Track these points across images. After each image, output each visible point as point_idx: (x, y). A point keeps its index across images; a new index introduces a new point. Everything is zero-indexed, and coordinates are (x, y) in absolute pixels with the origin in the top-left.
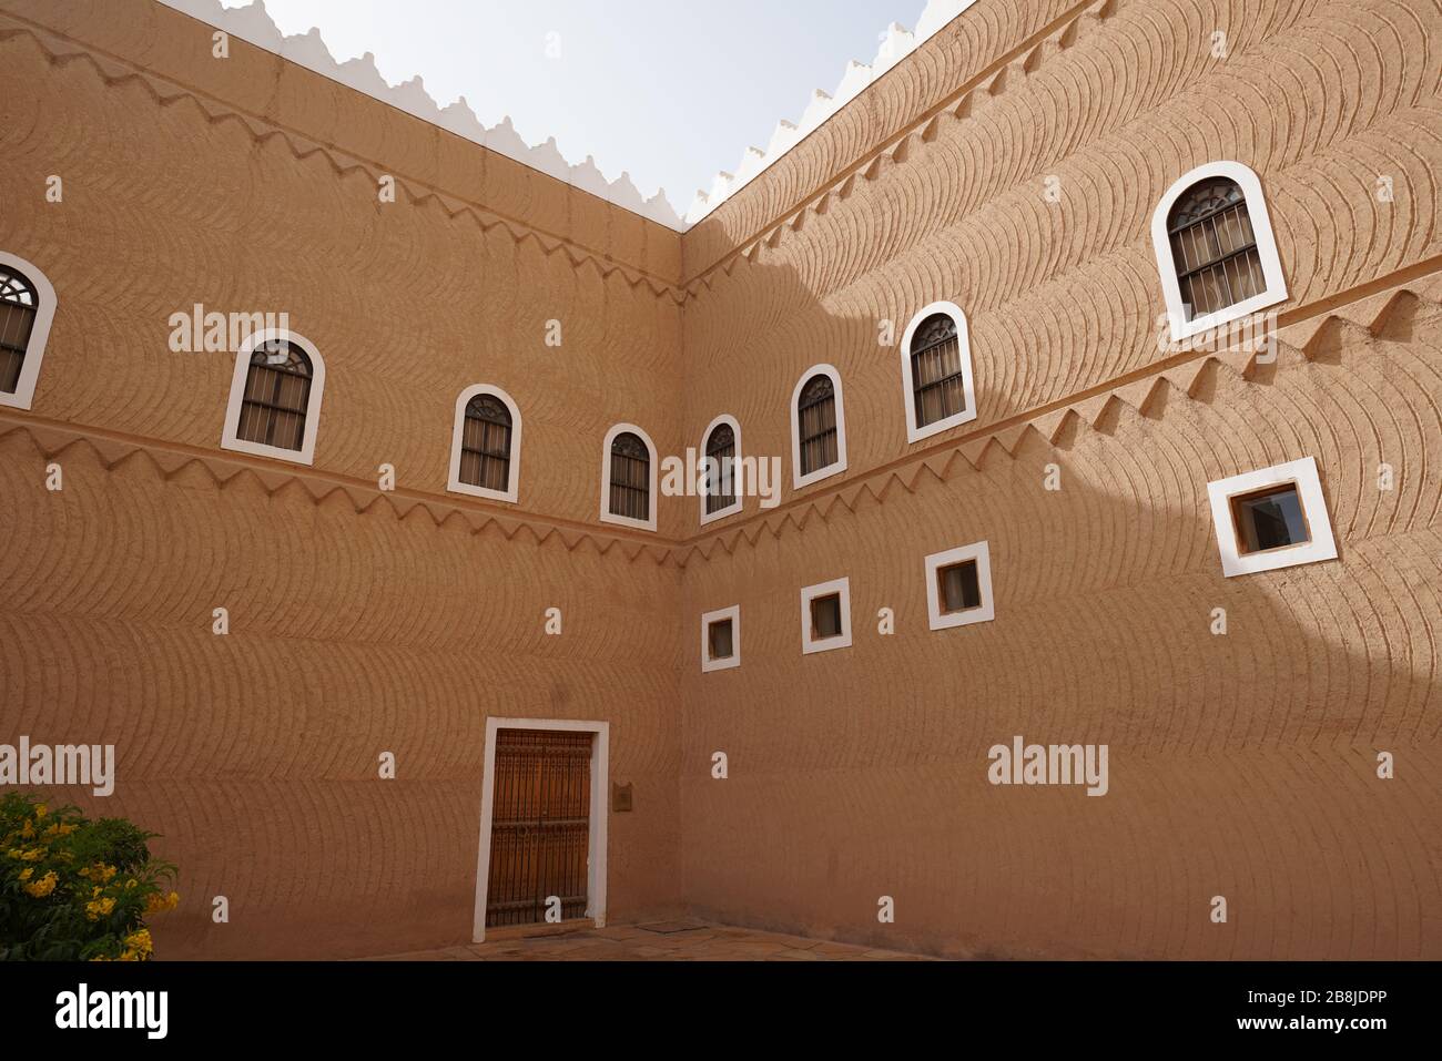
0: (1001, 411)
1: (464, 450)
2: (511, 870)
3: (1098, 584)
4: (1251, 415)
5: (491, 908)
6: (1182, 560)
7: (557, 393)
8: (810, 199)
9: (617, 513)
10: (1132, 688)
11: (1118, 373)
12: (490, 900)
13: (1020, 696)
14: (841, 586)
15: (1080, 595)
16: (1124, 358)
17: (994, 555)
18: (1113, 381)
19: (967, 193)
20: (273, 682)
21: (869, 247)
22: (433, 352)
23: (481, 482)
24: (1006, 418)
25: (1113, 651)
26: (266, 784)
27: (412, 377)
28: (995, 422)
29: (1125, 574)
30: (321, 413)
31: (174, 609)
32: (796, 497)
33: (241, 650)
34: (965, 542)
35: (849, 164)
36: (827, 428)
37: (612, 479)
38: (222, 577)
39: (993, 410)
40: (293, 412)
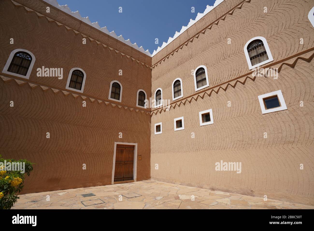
0: (214, 84)
1: (112, 92)
2: (119, 171)
3: (235, 116)
4: (267, 83)
5: (115, 178)
6: (253, 111)
7: (129, 83)
8: (176, 49)
9: (139, 105)
10: (243, 136)
11: (238, 76)
12: (115, 176)
13: (219, 138)
14: (182, 118)
15: (231, 118)
16: (239, 73)
17: (213, 112)
18: (237, 78)
19: (206, 46)
20: (74, 134)
21: (187, 57)
22: (106, 74)
23: (114, 98)
24: (215, 86)
25: (239, 129)
26: (72, 153)
27: (102, 78)
28: (213, 86)
29: (241, 114)
30: (85, 84)
31: (55, 119)
32: (173, 102)
33: (68, 127)
34: (207, 109)
35: (183, 43)
36: (179, 89)
37: (139, 99)
38: (65, 113)
39: (212, 84)
40: (80, 83)
